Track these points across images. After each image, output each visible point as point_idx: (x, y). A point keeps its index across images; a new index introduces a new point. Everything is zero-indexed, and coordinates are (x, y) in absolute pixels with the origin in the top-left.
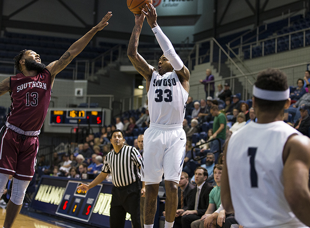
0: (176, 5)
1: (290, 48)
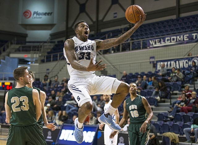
0: (41, 18)
1: (141, 47)
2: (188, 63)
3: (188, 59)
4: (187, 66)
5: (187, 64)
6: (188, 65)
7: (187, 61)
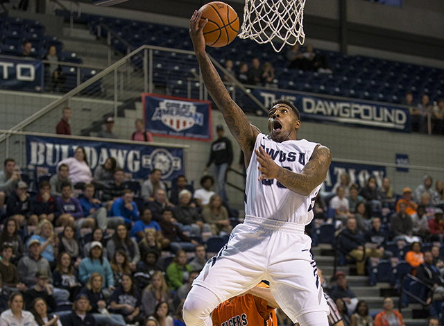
2: (141, 160)
3: (142, 148)
4: (137, 168)
5: (137, 164)
6: (141, 165)
7: (138, 153)
